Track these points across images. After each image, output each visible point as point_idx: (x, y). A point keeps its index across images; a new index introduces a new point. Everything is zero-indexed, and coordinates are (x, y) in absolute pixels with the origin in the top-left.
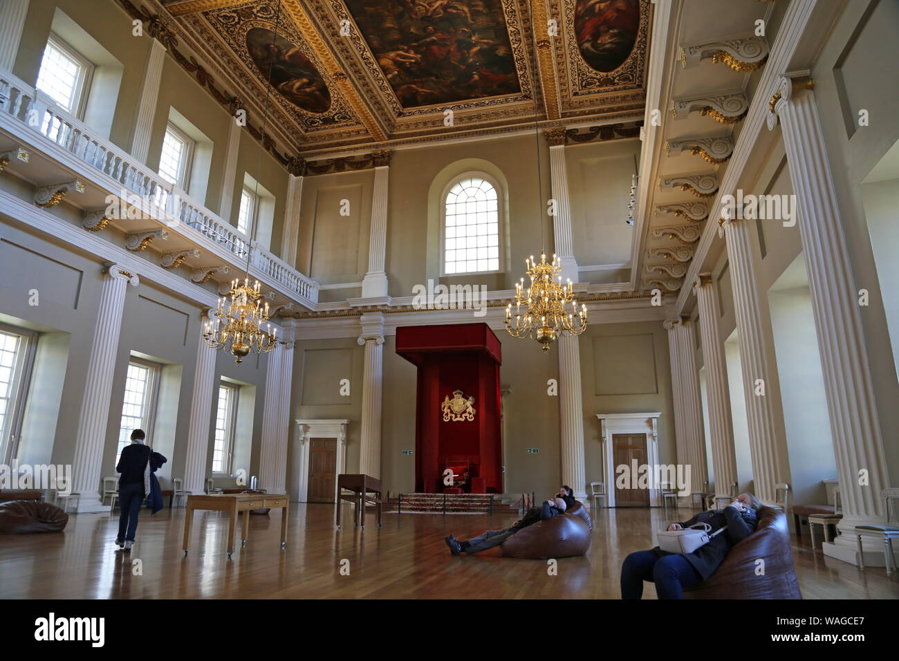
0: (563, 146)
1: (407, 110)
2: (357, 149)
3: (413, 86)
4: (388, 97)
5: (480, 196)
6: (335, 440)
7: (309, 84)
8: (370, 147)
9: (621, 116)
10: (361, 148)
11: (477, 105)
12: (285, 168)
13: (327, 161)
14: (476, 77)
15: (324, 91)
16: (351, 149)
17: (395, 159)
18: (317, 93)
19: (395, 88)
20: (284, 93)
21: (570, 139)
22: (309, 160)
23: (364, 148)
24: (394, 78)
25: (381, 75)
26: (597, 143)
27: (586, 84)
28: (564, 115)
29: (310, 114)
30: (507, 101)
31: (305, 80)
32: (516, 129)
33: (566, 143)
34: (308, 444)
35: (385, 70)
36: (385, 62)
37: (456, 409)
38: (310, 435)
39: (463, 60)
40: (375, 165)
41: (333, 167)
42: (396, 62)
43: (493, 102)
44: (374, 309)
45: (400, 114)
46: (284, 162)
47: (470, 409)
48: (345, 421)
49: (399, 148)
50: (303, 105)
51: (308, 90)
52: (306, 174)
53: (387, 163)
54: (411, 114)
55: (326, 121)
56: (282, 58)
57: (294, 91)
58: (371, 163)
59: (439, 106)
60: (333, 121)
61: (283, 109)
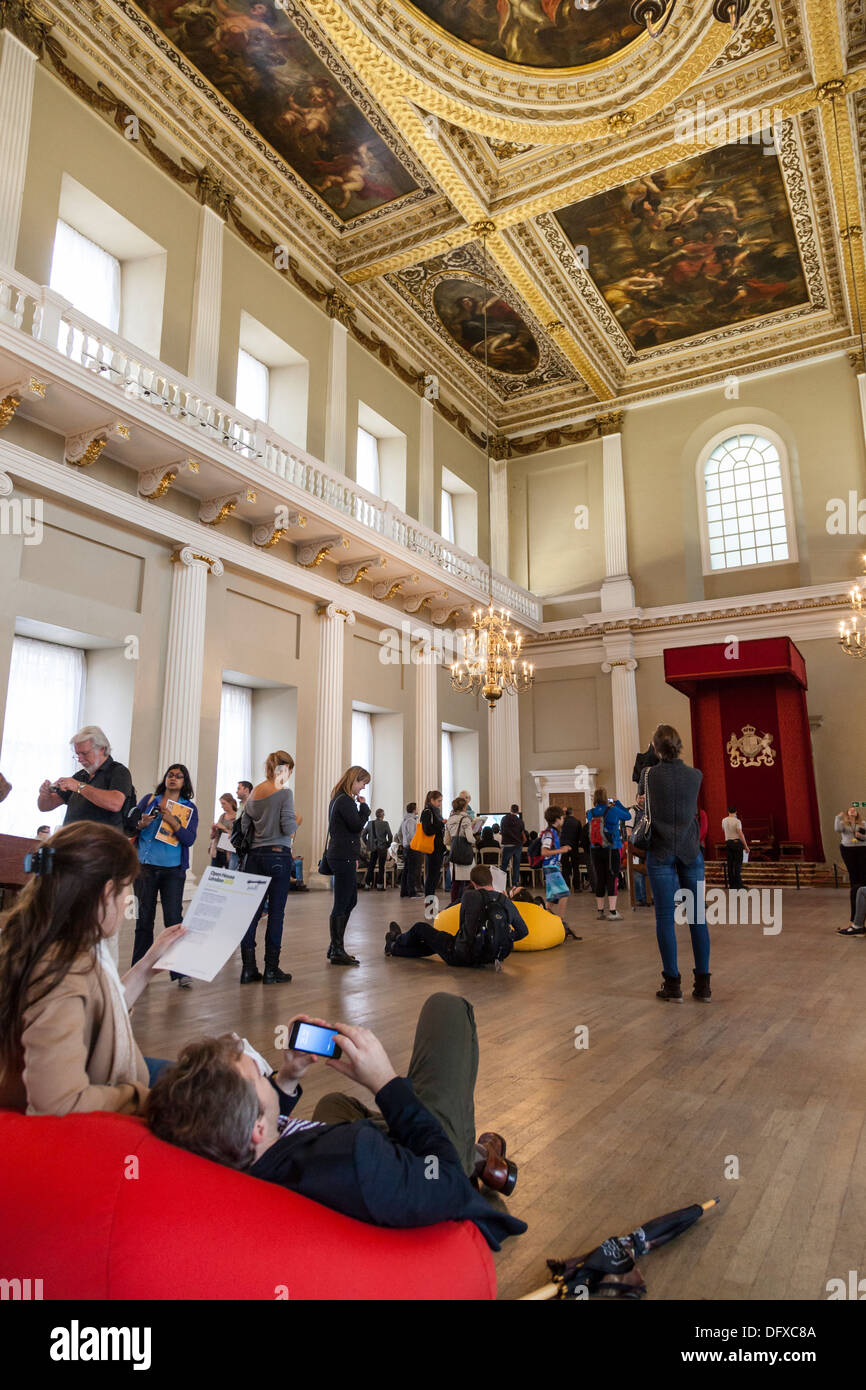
1: (640, 353)
2: (575, 414)
3: (652, 320)
4: (615, 340)
5: (754, 458)
7: (511, 340)
8: (593, 409)
10: (580, 413)
11: (742, 330)
12: (484, 453)
13: (536, 435)
14: (742, 293)
15: (531, 346)
16: (567, 416)
17: (628, 423)
18: (522, 349)
19: (625, 326)
20: (479, 356)
22: (511, 437)
23: (584, 412)
24: (624, 314)
25: (607, 314)
29: (511, 377)
30: (787, 317)
31: (506, 335)
35: (613, 306)
36: (614, 294)
37: (747, 750)
39: (724, 273)
40: (601, 433)
41: (545, 443)
42: (628, 294)
43: (766, 323)
44: (619, 626)
45: (632, 360)
46: (482, 445)
47: (768, 750)
48: (593, 770)
49: (631, 407)
50: (502, 367)
51: (509, 347)
52: (510, 455)
53: (618, 430)
54: (647, 357)
55: (532, 383)
56: (478, 312)
57: (492, 351)
58: (596, 431)
59: (686, 341)
60: (541, 381)
61: (477, 376)
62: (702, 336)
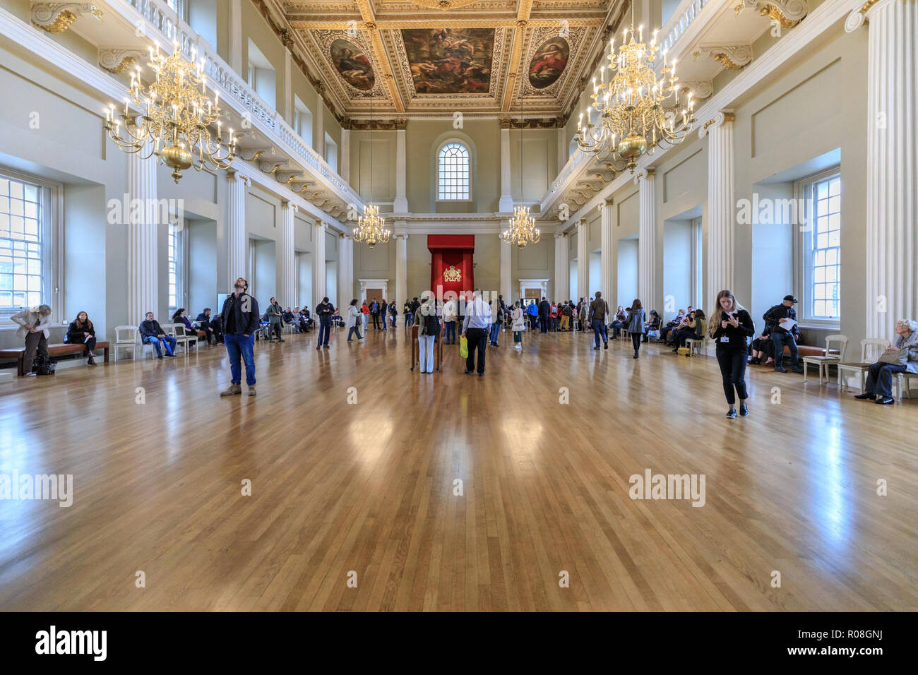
0: (508, 130)
1: (418, 95)
2: (385, 115)
3: (427, 83)
4: (410, 87)
5: (459, 154)
6: (380, 291)
7: (363, 74)
8: (393, 115)
9: (542, 114)
10: (387, 115)
11: (461, 97)
12: (339, 124)
13: (365, 121)
14: (466, 82)
15: (372, 79)
16: (381, 115)
17: (409, 126)
18: (367, 79)
19: (415, 83)
20: (345, 76)
21: (513, 125)
22: (352, 118)
23: (389, 115)
24: (417, 77)
25: (410, 75)
26: (527, 130)
27: (527, 93)
28: (511, 110)
29: (358, 90)
30: (479, 97)
31: (362, 72)
32: (483, 115)
33: (510, 127)
34: (365, 292)
35: (413, 72)
36: (414, 68)
37: (451, 275)
38: (366, 288)
39: (461, 73)
40: (397, 128)
41: (369, 126)
42: (421, 70)
43: (471, 97)
44: (402, 219)
45: (414, 97)
46: (339, 120)
47: (459, 276)
48: (387, 280)
49: (412, 119)
50: (354, 85)
51: (361, 77)
52: (351, 128)
53: (405, 128)
54: (420, 97)
55: (366, 95)
56: (351, 58)
57: (352, 76)
58: (394, 126)
59: (439, 95)
60: (371, 96)
61: (341, 85)
62: (445, 95)
